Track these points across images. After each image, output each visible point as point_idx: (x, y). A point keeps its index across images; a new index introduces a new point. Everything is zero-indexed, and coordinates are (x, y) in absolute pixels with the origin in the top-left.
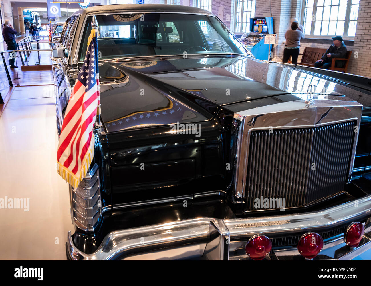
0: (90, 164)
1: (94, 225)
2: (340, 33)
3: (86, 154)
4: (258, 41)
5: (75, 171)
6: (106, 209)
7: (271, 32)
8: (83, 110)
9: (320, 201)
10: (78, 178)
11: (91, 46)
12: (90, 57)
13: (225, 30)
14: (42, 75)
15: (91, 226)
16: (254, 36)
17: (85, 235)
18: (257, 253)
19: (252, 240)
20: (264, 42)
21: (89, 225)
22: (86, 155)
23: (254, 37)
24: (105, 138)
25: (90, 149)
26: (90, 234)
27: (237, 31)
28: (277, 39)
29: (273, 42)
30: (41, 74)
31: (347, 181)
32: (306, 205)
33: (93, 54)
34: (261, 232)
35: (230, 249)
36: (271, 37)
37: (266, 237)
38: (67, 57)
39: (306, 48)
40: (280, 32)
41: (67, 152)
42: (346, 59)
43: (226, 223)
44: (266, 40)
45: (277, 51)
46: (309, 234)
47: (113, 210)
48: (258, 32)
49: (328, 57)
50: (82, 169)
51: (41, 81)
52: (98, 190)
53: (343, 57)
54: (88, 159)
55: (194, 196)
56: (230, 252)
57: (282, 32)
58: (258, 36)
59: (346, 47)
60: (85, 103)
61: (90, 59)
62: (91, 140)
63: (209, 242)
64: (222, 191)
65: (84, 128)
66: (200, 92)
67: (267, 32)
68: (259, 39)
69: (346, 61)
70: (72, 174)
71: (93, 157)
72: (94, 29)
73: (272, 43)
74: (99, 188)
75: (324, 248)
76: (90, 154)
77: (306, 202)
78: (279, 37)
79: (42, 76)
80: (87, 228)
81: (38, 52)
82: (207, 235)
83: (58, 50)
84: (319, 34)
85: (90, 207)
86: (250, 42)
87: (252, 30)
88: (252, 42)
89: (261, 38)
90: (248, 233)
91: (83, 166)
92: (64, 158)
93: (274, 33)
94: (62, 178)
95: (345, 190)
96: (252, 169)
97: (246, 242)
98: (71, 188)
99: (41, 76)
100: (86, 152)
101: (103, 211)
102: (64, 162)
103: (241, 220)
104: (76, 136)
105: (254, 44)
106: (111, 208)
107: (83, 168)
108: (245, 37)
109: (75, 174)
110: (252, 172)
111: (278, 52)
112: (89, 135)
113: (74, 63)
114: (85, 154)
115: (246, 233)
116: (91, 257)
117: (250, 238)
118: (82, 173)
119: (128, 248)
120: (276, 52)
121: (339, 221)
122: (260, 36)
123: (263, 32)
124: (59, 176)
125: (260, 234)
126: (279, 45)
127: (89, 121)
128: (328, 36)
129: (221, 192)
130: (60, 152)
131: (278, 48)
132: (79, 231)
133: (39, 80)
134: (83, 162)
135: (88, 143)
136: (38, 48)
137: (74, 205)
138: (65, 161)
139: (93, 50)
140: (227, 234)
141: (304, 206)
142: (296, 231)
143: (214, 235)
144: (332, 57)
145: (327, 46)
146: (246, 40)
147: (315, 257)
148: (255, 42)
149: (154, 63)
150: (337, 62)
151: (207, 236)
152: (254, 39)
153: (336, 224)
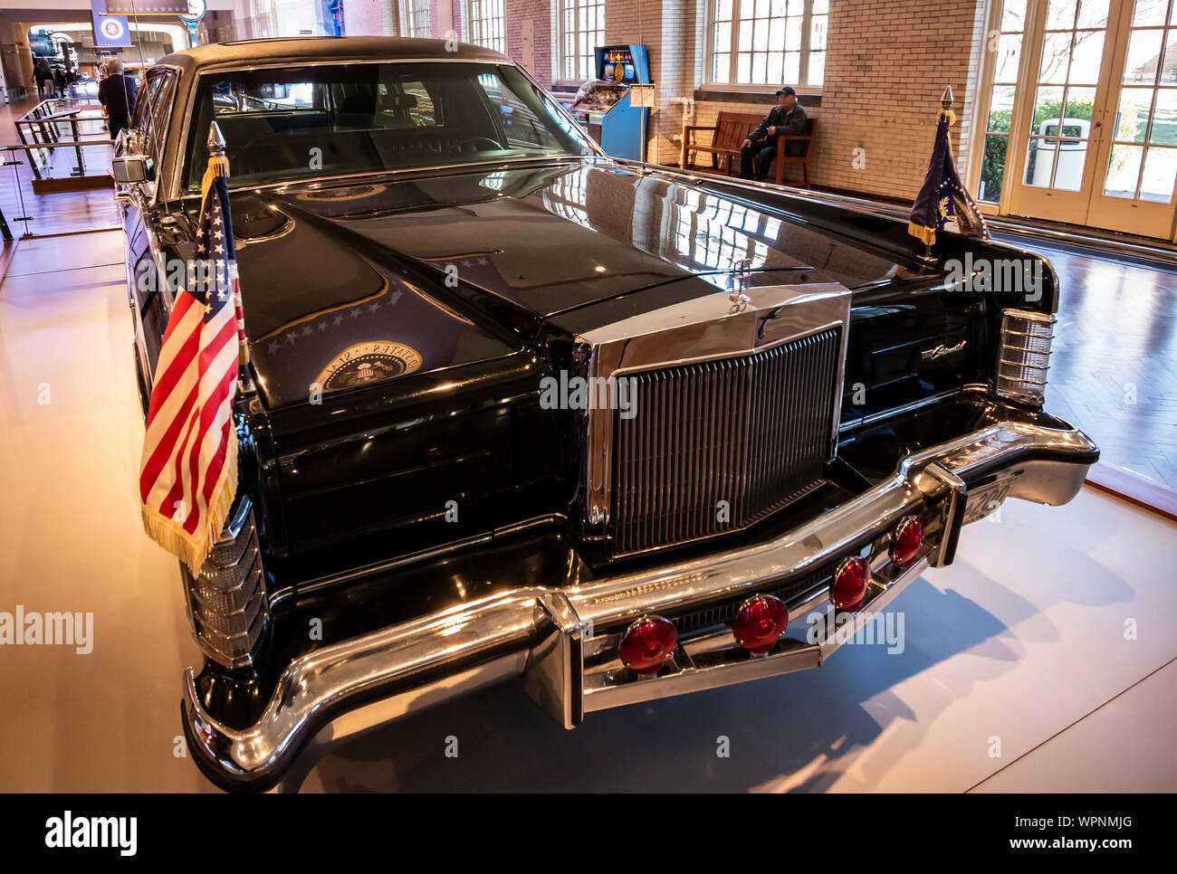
0: (229, 508)
1: (251, 649)
2: (792, 80)
3: (218, 483)
4: (616, 101)
5: (191, 525)
6: (279, 598)
7: (643, 79)
8: (203, 370)
9: (772, 511)
10: (200, 543)
11: (211, 199)
12: (210, 228)
13: (536, 93)
14: (91, 202)
15: (244, 653)
16: (607, 88)
17: (229, 678)
18: (644, 659)
19: (633, 631)
20: (629, 102)
21: (237, 653)
22: (217, 487)
23: (608, 92)
24: (265, 425)
25: (227, 469)
26: (242, 674)
27: (567, 77)
28: (658, 95)
29: (649, 103)
30: (87, 199)
31: (828, 458)
32: (746, 525)
33: (218, 221)
34: (653, 608)
35: (584, 653)
36: (644, 90)
37: (663, 619)
38: (152, 178)
39: (721, 114)
40: (662, 78)
41: (167, 476)
42: (807, 138)
43: (572, 595)
44: (632, 98)
45: (659, 122)
46: (757, 599)
47: (297, 597)
48: (614, 79)
49: (769, 133)
50: (209, 522)
51: (90, 219)
52: (255, 560)
53: (802, 133)
54: (224, 497)
55: (492, 535)
56: (584, 660)
57: (669, 78)
58: (615, 90)
59: (806, 109)
60: (207, 350)
61: (210, 233)
62: (229, 442)
63: (536, 646)
64: (558, 514)
65: (207, 418)
66: (487, 258)
67: (635, 80)
68: (617, 96)
69: (807, 143)
70: (186, 534)
71: (236, 487)
72: (217, 155)
73: (646, 105)
74: (257, 554)
75: (790, 619)
76: (226, 483)
77: (744, 518)
78: (662, 91)
79: (93, 206)
80: (234, 661)
81: (77, 148)
82: (529, 632)
83: (126, 162)
84: (747, 81)
85: (237, 608)
86: (598, 102)
87: (601, 74)
88: (602, 102)
89: (623, 94)
90: (624, 613)
91: (212, 514)
92: (159, 494)
93: (651, 82)
94: (157, 544)
95: (825, 478)
96: (623, 460)
97: (621, 634)
98: (185, 568)
99: (88, 206)
100: (217, 479)
101: (271, 605)
102: (160, 504)
103: (608, 584)
104: (188, 434)
105: (607, 107)
106: (291, 594)
107: (210, 520)
108: (585, 90)
109: (191, 533)
110: (622, 466)
111: (661, 124)
112: (220, 433)
113: (172, 197)
114: (214, 486)
115: (620, 615)
116: (250, 736)
117: (629, 624)
118: (211, 534)
119: (339, 696)
120: (656, 124)
121: (819, 556)
122: (621, 89)
123: (626, 81)
124: (150, 539)
125: (651, 613)
126: (663, 108)
127: (218, 397)
128: (766, 86)
129: (554, 517)
130: (148, 479)
131: (661, 116)
132: (211, 667)
133: (85, 216)
134: (210, 504)
135: (221, 456)
136: (76, 139)
137: (195, 605)
138: (162, 501)
139: (217, 209)
140: (578, 627)
141: (741, 527)
142: (729, 593)
143: (546, 628)
144: (778, 133)
145: (765, 110)
146: (588, 99)
147: (772, 647)
148: (609, 102)
149: (379, 189)
150: (788, 144)
151: (531, 635)
152: (608, 97)
153: (812, 565)
